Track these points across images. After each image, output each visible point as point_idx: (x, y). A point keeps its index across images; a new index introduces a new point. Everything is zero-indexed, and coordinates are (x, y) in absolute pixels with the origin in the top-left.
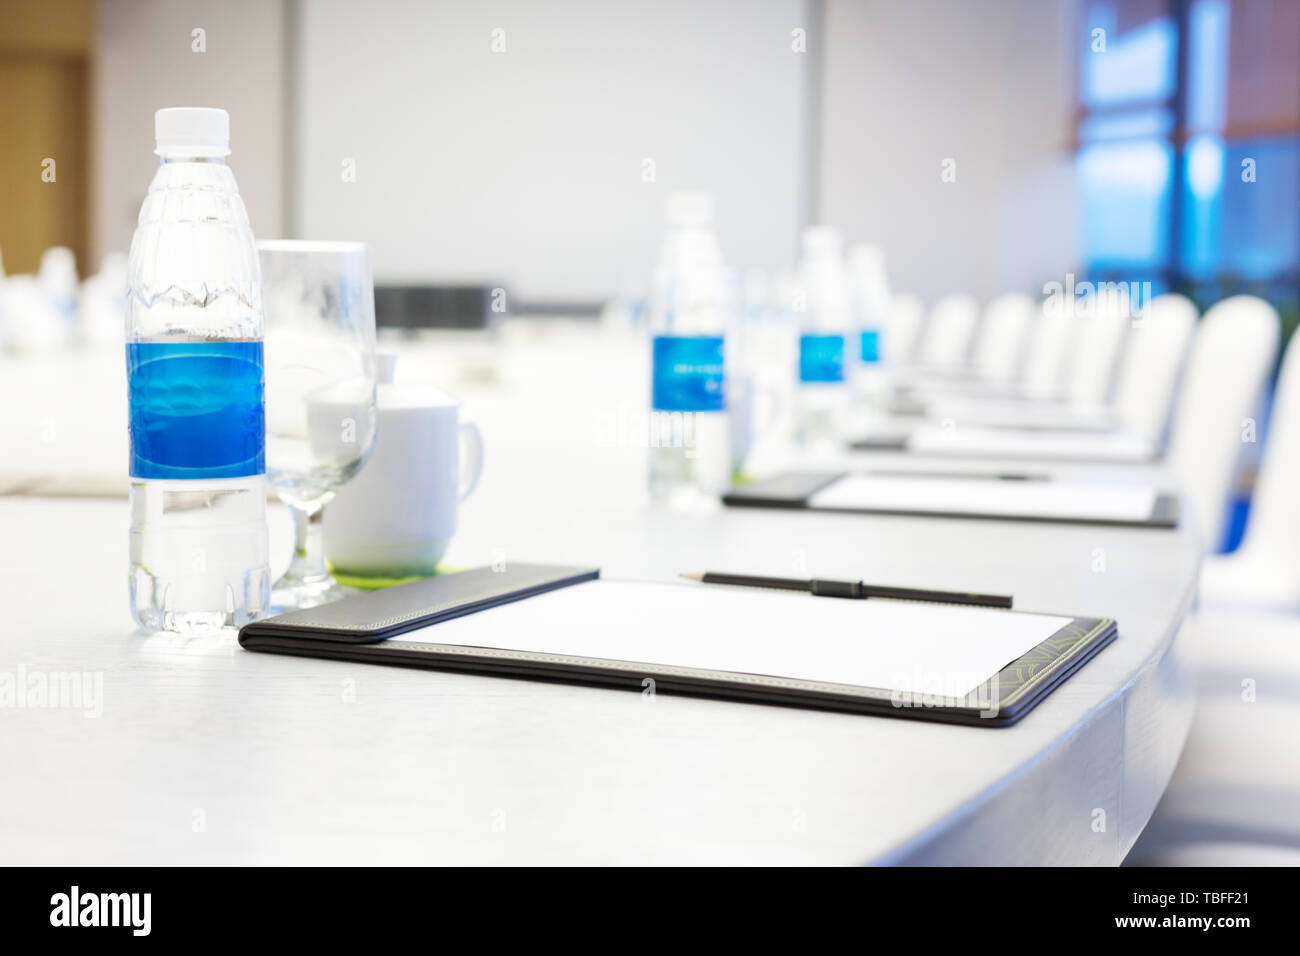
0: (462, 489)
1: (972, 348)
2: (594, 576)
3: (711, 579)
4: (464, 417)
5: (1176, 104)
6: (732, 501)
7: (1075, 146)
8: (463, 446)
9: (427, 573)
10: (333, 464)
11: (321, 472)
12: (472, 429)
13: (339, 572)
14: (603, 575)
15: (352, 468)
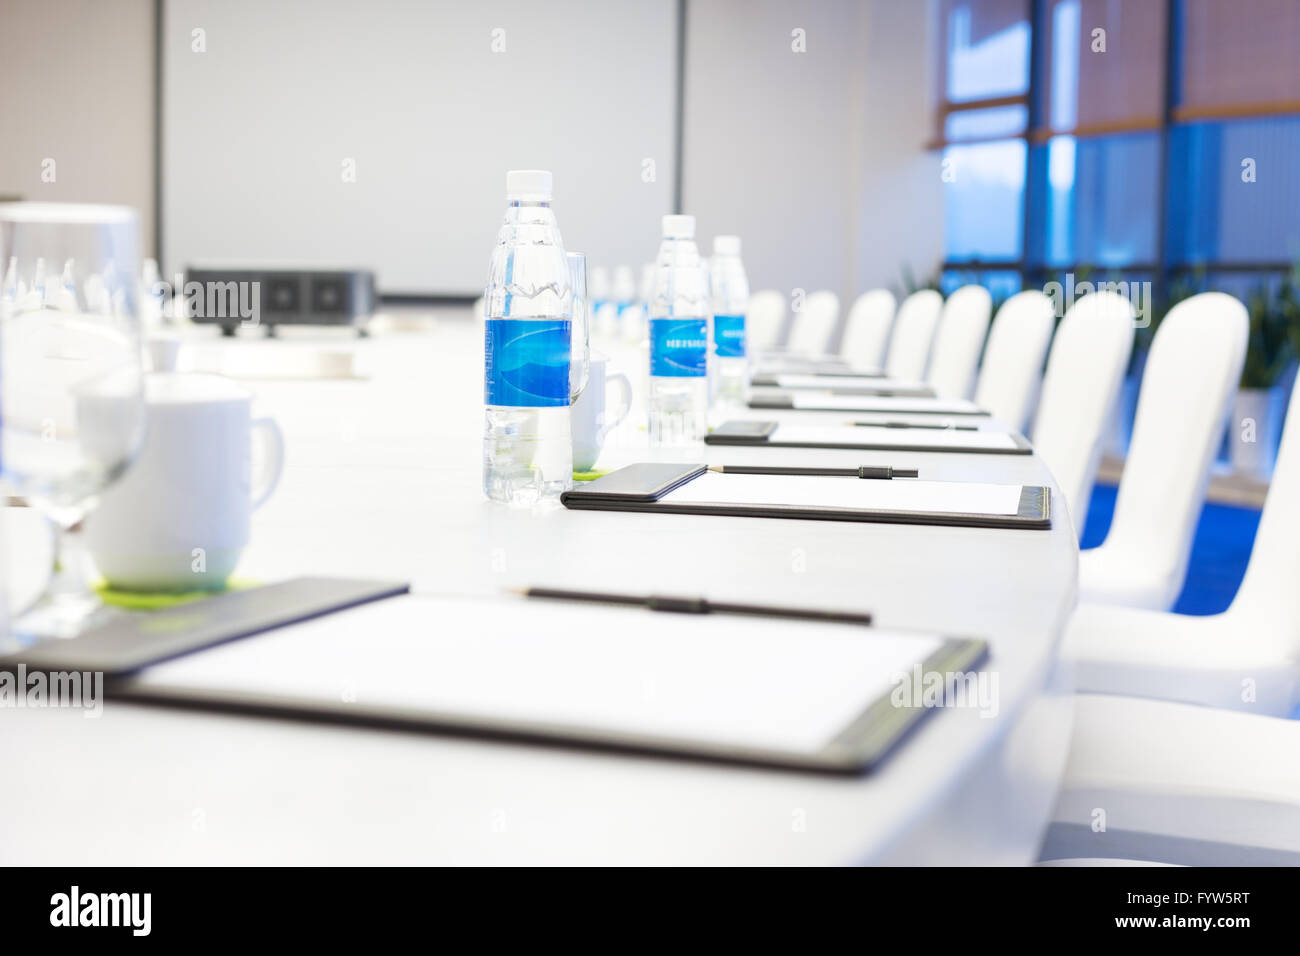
0: (256, 494)
1: (836, 342)
2: (404, 591)
3: (537, 594)
4: (257, 412)
5: (1035, 99)
6: (573, 500)
7: (939, 144)
8: (259, 445)
9: (213, 589)
10: (96, 467)
11: (82, 476)
12: (269, 423)
13: (115, 588)
14: (413, 589)
15: (117, 471)
